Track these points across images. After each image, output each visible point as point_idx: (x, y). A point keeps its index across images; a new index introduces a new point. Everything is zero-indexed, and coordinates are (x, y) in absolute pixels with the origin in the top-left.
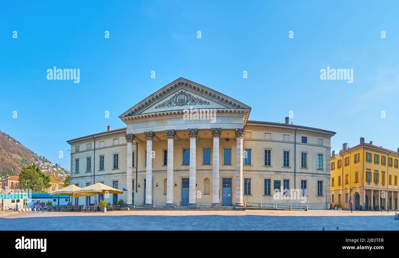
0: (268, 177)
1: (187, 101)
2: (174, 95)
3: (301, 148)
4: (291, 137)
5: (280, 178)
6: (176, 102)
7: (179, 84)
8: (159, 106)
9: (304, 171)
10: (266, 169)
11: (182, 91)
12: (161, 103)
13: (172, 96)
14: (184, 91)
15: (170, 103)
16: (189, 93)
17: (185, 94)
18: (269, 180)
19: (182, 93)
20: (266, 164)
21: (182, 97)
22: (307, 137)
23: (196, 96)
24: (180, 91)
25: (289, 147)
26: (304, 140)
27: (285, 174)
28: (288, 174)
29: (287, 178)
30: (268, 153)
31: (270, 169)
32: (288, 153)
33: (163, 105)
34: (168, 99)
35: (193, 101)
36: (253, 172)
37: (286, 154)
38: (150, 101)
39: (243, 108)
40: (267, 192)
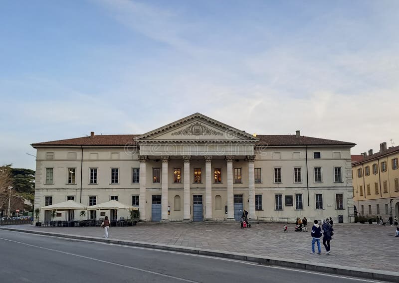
0: (279, 193)
1: (202, 132)
2: (190, 125)
3: (317, 163)
4: (302, 153)
5: (292, 193)
6: (192, 132)
7: (196, 117)
8: (176, 134)
9: (319, 185)
10: (277, 185)
11: (197, 123)
12: (177, 131)
13: (188, 126)
14: (199, 123)
15: (186, 132)
16: (204, 125)
17: (200, 125)
18: (280, 196)
19: (197, 124)
20: (276, 181)
21: (197, 127)
22: (319, 153)
23: (210, 128)
24: (195, 123)
25: (301, 164)
26: (317, 156)
27: (297, 189)
28: (300, 189)
29: (299, 193)
30: (278, 171)
31: (280, 185)
32: (299, 169)
33: (179, 133)
34: (184, 128)
35: (208, 132)
36: (264, 189)
37: (297, 171)
38: (167, 129)
39: (253, 139)
40: (279, 207)
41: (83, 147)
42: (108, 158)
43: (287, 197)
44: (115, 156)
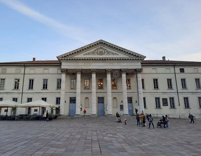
0: (157, 96)
1: (105, 53)
2: (96, 48)
3: (182, 76)
4: (172, 69)
5: (167, 96)
6: (97, 53)
7: (100, 43)
8: (86, 54)
9: (185, 91)
10: (155, 91)
11: (101, 47)
12: (87, 52)
13: (94, 49)
14: (102, 47)
15: (94, 53)
16: (106, 48)
17: (103, 49)
18: (159, 98)
19: (101, 48)
20: (155, 88)
21: (101, 50)
22: (183, 69)
23: (110, 50)
24: (100, 47)
25: (172, 76)
26: (182, 71)
27: (170, 94)
28: (172, 93)
29: (172, 96)
30: (156, 81)
31: (158, 91)
32: (170, 80)
33: (89, 54)
34: (92, 50)
35: (108, 53)
36: (147, 93)
37: (169, 81)
38: (80, 51)
39: (140, 57)
40: (158, 106)
41: (25, 65)
42: (42, 72)
43: (163, 99)
44: (46, 71)
